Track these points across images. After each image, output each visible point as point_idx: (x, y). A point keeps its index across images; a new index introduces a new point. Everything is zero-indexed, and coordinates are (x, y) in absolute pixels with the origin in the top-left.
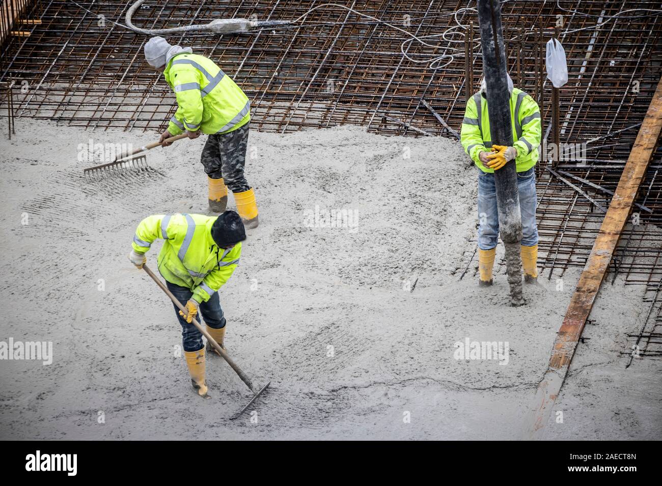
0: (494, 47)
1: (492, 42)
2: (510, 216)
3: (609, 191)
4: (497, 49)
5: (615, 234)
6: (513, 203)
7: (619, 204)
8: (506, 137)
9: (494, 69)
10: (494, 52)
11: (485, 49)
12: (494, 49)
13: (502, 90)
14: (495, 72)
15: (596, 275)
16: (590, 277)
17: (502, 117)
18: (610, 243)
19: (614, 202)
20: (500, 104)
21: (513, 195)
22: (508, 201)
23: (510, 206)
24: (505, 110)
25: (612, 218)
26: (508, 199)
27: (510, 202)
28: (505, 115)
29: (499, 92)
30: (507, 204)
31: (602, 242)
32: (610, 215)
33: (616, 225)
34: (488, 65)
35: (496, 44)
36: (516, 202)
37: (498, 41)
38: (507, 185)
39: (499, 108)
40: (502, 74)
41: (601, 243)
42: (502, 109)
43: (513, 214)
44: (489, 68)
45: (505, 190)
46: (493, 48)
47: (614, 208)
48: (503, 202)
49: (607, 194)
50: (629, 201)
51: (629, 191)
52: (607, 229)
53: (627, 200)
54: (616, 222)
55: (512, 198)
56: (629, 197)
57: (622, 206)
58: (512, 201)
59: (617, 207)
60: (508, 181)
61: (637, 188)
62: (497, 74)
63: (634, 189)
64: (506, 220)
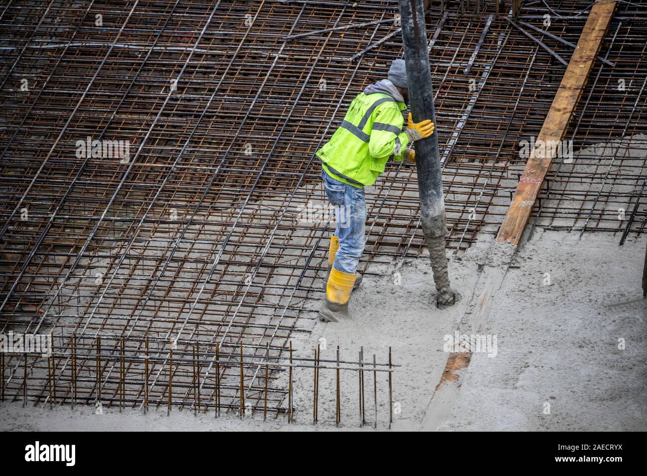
0: (413, 26)
1: (410, 22)
2: (432, 209)
3: (570, 44)
4: (416, 28)
5: (576, 89)
6: (435, 195)
7: (581, 57)
9: (413, 50)
10: (413, 32)
12: (413, 28)
13: (422, 73)
14: (415, 53)
15: (555, 131)
16: (549, 133)
17: (422, 102)
18: (570, 98)
19: (576, 56)
20: (420, 88)
21: (436, 186)
22: (430, 192)
23: (431, 198)
24: (426, 95)
25: (574, 72)
26: (430, 190)
27: (432, 193)
28: (426, 100)
29: (419, 75)
30: (429, 195)
31: (563, 97)
32: (571, 69)
33: (578, 80)
35: (415, 23)
36: (439, 193)
37: (417, 20)
38: (428, 175)
39: (419, 92)
40: (422, 56)
41: (561, 98)
42: (422, 93)
43: (435, 207)
44: (408, 48)
45: (426, 180)
47: (576, 61)
48: (424, 193)
49: (568, 47)
50: (591, 54)
51: (591, 44)
52: (568, 83)
53: (589, 53)
54: (577, 76)
55: (434, 189)
56: (591, 50)
57: (584, 60)
58: (435, 193)
59: (579, 60)
60: (429, 171)
61: (600, 41)
62: (417, 55)
63: (597, 41)
64: (428, 212)
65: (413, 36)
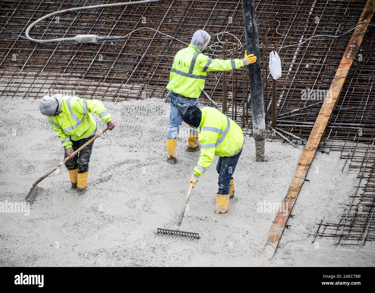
0: (252, 26)
2: (260, 125)
4: (253, 28)
5: (307, 165)
7: (310, 148)
8: (258, 78)
9: (252, 39)
10: (252, 29)
11: (247, 27)
13: (256, 51)
14: (252, 41)
15: (295, 189)
16: (292, 190)
18: (304, 170)
19: (307, 147)
21: (262, 112)
22: (259, 116)
23: (259, 119)
24: (258, 63)
25: (306, 156)
26: (259, 114)
28: (258, 66)
32: (304, 154)
33: (308, 160)
35: (253, 25)
36: (263, 116)
38: (258, 106)
41: (299, 170)
44: (249, 38)
45: (257, 109)
47: (307, 150)
48: (256, 116)
49: (303, 142)
50: (315, 146)
51: (315, 140)
52: (302, 162)
53: (314, 146)
54: (308, 158)
55: (261, 114)
56: (315, 144)
57: (311, 149)
58: (261, 116)
59: (309, 149)
60: (259, 104)
61: (320, 139)
62: (254, 42)
63: (319, 139)
64: (257, 127)
65: (252, 31)
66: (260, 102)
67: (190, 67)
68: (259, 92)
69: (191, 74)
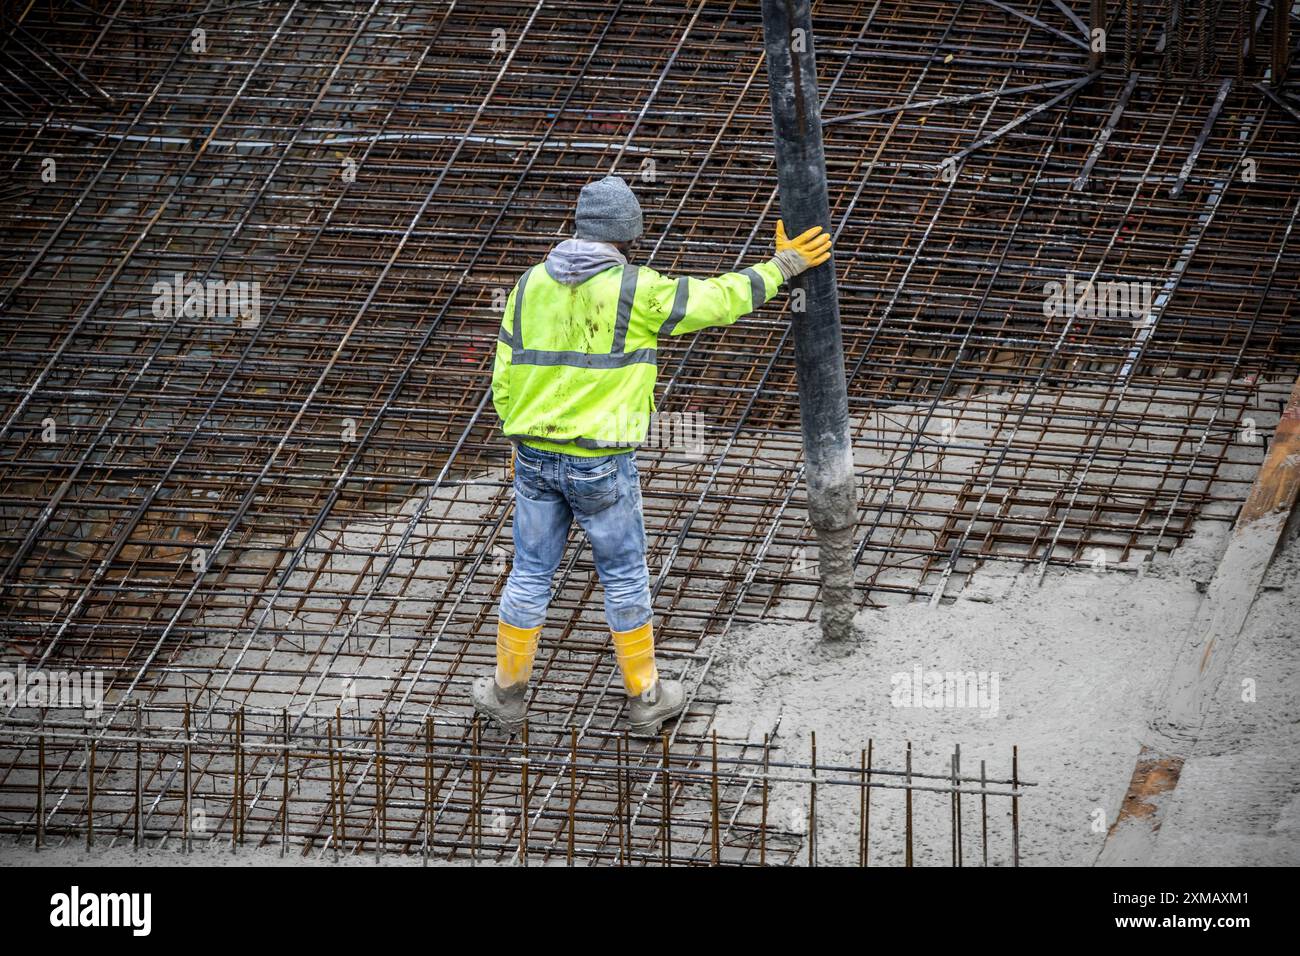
0: (793, 95)
1: (790, 85)
2: (828, 472)
4: (800, 101)
6: (834, 443)
8: (819, 295)
9: (793, 144)
10: (794, 107)
11: (776, 98)
12: (793, 100)
14: (795, 150)
21: (836, 424)
22: (824, 436)
23: (826, 449)
26: (824, 432)
27: (828, 439)
29: (804, 195)
30: (821, 443)
34: (782, 135)
35: (798, 90)
36: (841, 440)
37: (802, 83)
38: (821, 402)
43: (834, 468)
44: (782, 140)
45: (817, 413)
46: (792, 98)
48: (812, 438)
55: (832, 430)
58: (834, 438)
60: (823, 394)
62: (800, 155)
64: (819, 478)
65: (794, 116)
66: (827, 386)
67: (616, 328)
68: (822, 346)
69: (621, 355)
